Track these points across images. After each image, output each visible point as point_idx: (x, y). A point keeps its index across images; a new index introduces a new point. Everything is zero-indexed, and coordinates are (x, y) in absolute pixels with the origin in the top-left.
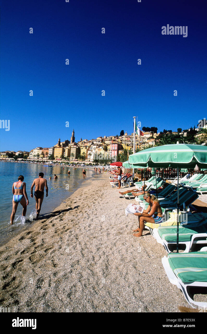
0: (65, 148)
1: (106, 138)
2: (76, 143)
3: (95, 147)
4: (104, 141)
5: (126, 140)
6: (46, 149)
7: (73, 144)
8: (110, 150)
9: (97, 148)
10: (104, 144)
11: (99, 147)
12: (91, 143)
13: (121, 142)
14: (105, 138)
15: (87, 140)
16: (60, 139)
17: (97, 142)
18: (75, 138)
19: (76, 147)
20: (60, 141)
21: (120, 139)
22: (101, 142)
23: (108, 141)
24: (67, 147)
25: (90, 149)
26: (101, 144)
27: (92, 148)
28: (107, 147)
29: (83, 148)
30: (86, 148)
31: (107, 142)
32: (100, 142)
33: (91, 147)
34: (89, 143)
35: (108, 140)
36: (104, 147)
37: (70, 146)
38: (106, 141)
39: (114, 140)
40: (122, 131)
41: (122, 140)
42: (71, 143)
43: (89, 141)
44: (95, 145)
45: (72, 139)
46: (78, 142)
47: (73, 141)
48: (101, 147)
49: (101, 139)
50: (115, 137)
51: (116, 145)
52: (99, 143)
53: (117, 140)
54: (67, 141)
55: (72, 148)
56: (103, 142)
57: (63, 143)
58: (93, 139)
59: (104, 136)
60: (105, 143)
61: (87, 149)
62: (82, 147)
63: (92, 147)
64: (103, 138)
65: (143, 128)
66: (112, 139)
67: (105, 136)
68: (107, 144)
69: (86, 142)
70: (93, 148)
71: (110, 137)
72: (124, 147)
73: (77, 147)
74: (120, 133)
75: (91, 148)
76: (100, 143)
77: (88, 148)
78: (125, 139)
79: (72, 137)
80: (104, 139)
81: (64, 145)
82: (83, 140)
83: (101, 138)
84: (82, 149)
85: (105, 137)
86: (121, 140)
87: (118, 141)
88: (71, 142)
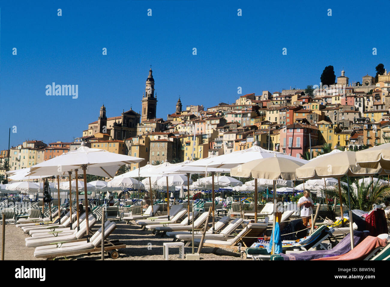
0: (128, 143)
1: (270, 97)
2: (162, 120)
3: (233, 137)
4: (261, 112)
5: (339, 105)
6: (58, 146)
7: (154, 125)
8: (281, 149)
9: (237, 141)
10: (262, 124)
11: (245, 138)
12: (218, 122)
13: (323, 113)
14: (267, 96)
15: (201, 109)
16: (104, 109)
17: (236, 115)
19: (166, 138)
20: (106, 115)
21: (319, 99)
22: (252, 117)
23: (275, 112)
24: (135, 140)
25: (215, 145)
26: (253, 122)
27: (222, 141)
28: (272, 136)
29: (192, 142)
30: (201, 142)
31: (272, 116)
32: (249, 115)
33: (219, 139)
34: (208, 122)
35: (277, 109)
36: (260, 137)
37: (144, 137)
38: (268, 113)
39: (298, 109)
40: (326, 68)
41: (327, 104)
42: (145, 122)
43: (210, 110)
44: (231, 132)
45: (145, 105)
46: (169, 115)
47: (152, 114)
48: (250, 140)
49: (249, 102)
50: (303, 94)
51: (299, 132)
52: (244, 119)
53: (309, 106)
54: (131, 113)
55: (155, 141)
56: (259, 115)
57: (117, 121)
58: (222, 105)
59: (264, 93)
60: (267, 119)
61: (204, 145)
62: (186, 140)
63: (221, 137)
64: (257, 98)
66: (289, 101)
67: (267, 93)
68: (272, 125)
69: (197, 114)
70: (224, 143)
71: (284, 93)
72: (325, 135)
73: (171, 139)
74: (322, 77)
75: (217, 142)
76: (248, 119)
77: (206, 141)
78: (338, 102)
79: (147, 98)
80: (262, 102)
81: (119, 128)
82: (188, 109)
83: (252, 97)
84: (188, 144)
85: (264, 97)
86: (322, 108)
87: (310, 112)
88: (144, 117)
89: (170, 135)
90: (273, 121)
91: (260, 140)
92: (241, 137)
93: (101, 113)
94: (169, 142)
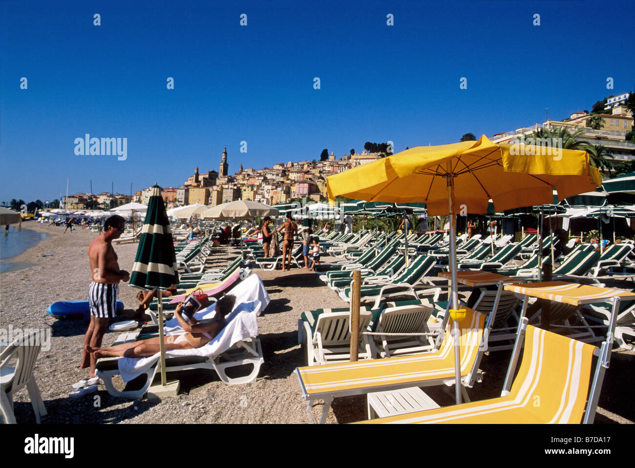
0: (211, 189)
1: (293, 165)
2: (231, 176)
3: (270, 187)
4: (287, 174)
5: (329, 171)
6: (170, 190)
7: (226, 179)
8: (296, 194)
9: (272, 190)
10: (287, 180)
11: (276, 188)
12: (262, 178)
13: (321, 175)
14: (291, 165)
15: (253, 171)
16: (198, 169)
17: (273, 175)
18: (227, 165)
19: (233, 187)
20: (199, 173)
21: (319, 167)
22: (282, 176)
23: (294, 173)
24: (215, 188)
25: (260, 191)
26: (282, 179)
27: (263, 190)
28: (291, 187)
29: (247, 189)
30: (252, 189)
31: (292, 176)
32: (280, 175)
33: (262, 188)
34: (257, 178)
35: (295, 172)
36: (285, 187)
37: (220, 186)
38: (290, 174)
39: (307, 172)
40: (324, 150)
41: (323, 170)
42: (221, 177)
43: (259, 172)
44: (269, 184)
45: (222, 168)
46: (235, 174)
47: (225, 173)
48: (279, 189)
49: (281, 168)
50: (310, 164)
51: (306, 185)
52: (277, 177)
53: (313, 171)
54: (213, 172)
55: (226, 189)
56: (285, 175)
57: (205, 176)
58: (265, 169)
59: (289, 163)
60: (290, 177)
61: (254, 191)
62: (244, 188)
63: (264, 187)
64: (285, 166)
65: (366, 144)
66: (303, 168)
67: (291, 162)
68: (292, 181)
69: (251, 173)
70: (265, 190)
71: (300, 163)
72: (320, 188)
73: (235, 188)
74: (321, 156)
75: (261, 190)
76: (279, 177)
77: (255, 189)
78: (329, 169)
79: (222, 164)
80: (288, 168)
81: (206, 180)
82: (246, 170)
83: (282, 165)
84: (245, 190)
85: (289, 165)
86: (320, 172)
87: (314, 174)
88: (221, 174)
89: (235, 185)
90: (293, 179)
91: (285, 189)
92: (275, 187)
93: (196, 171)
94: (234, 189)
